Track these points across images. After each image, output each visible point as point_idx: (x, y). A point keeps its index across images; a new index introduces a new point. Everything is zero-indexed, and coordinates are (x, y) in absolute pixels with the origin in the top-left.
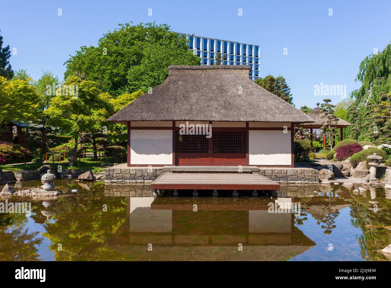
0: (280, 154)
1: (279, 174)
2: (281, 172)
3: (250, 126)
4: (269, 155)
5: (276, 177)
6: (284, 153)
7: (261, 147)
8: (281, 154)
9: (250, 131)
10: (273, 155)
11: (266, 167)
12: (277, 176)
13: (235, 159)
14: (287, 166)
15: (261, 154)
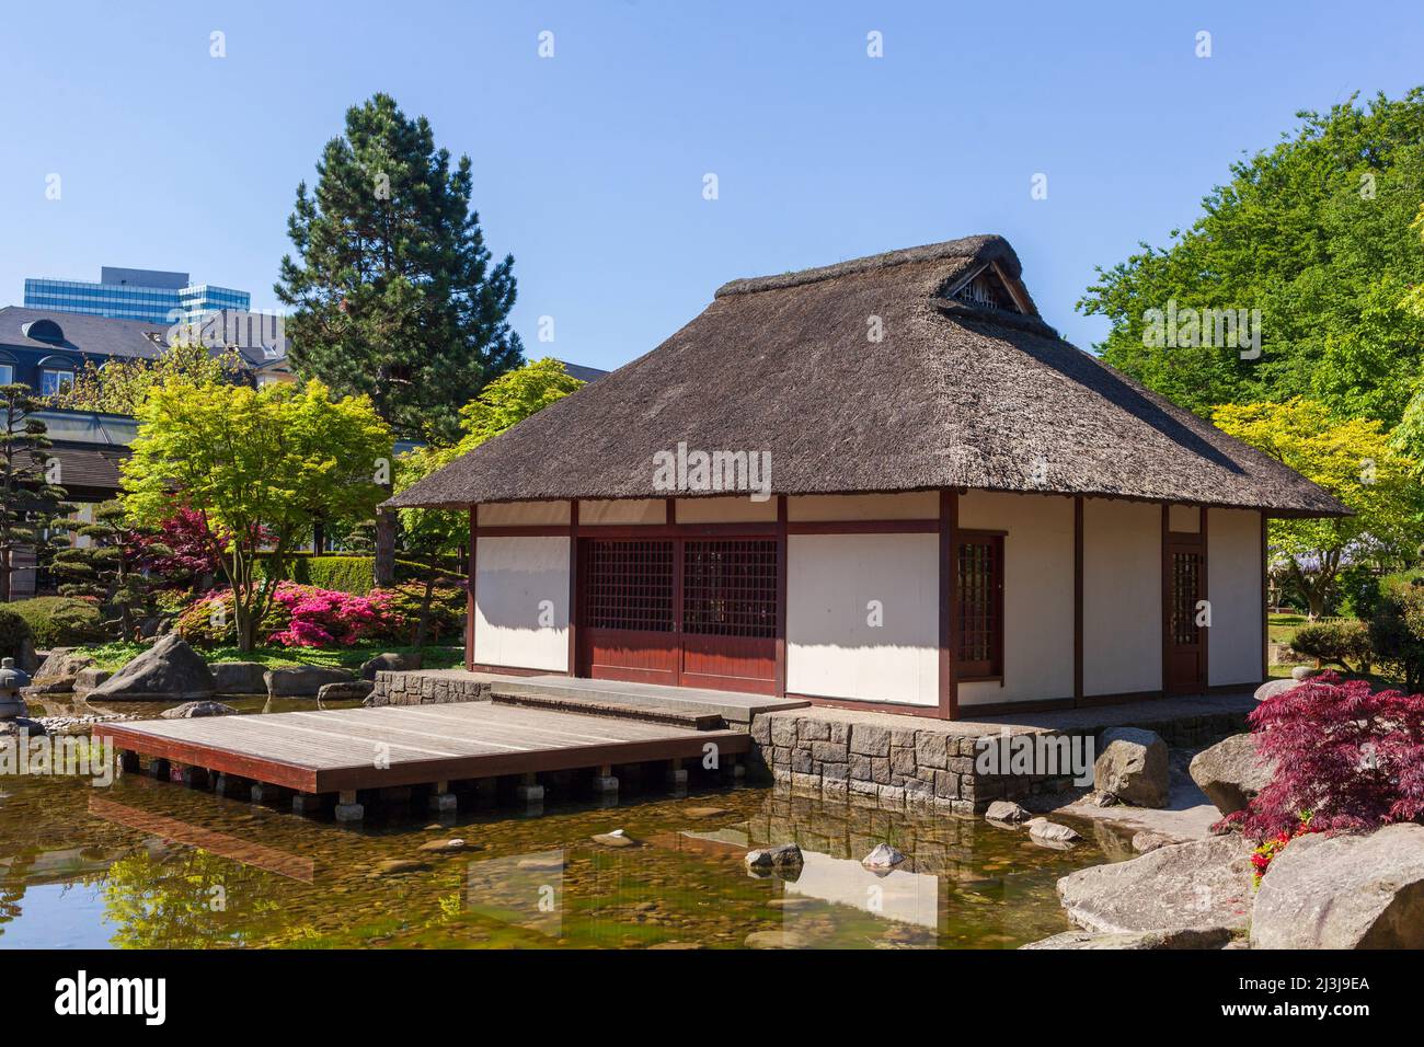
0: (895, 648)
1: (818, 743)
2: (825, 735)
3: (794, 515)
4: (856, 650)
5: (809, 755)
6: (911, 645)
7: (829, 611)
8: (899, 646)
9: (792, 539)
10: (872, 651)
11: (845, 706)
12: (811, 749)
13: (750, 661)
14: (926, 711)
15: (826, 643)
